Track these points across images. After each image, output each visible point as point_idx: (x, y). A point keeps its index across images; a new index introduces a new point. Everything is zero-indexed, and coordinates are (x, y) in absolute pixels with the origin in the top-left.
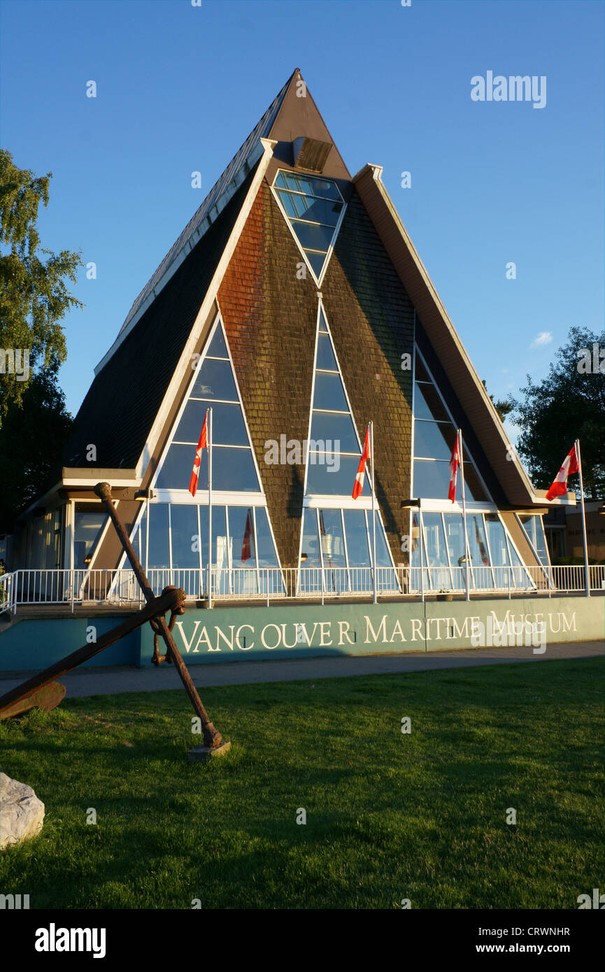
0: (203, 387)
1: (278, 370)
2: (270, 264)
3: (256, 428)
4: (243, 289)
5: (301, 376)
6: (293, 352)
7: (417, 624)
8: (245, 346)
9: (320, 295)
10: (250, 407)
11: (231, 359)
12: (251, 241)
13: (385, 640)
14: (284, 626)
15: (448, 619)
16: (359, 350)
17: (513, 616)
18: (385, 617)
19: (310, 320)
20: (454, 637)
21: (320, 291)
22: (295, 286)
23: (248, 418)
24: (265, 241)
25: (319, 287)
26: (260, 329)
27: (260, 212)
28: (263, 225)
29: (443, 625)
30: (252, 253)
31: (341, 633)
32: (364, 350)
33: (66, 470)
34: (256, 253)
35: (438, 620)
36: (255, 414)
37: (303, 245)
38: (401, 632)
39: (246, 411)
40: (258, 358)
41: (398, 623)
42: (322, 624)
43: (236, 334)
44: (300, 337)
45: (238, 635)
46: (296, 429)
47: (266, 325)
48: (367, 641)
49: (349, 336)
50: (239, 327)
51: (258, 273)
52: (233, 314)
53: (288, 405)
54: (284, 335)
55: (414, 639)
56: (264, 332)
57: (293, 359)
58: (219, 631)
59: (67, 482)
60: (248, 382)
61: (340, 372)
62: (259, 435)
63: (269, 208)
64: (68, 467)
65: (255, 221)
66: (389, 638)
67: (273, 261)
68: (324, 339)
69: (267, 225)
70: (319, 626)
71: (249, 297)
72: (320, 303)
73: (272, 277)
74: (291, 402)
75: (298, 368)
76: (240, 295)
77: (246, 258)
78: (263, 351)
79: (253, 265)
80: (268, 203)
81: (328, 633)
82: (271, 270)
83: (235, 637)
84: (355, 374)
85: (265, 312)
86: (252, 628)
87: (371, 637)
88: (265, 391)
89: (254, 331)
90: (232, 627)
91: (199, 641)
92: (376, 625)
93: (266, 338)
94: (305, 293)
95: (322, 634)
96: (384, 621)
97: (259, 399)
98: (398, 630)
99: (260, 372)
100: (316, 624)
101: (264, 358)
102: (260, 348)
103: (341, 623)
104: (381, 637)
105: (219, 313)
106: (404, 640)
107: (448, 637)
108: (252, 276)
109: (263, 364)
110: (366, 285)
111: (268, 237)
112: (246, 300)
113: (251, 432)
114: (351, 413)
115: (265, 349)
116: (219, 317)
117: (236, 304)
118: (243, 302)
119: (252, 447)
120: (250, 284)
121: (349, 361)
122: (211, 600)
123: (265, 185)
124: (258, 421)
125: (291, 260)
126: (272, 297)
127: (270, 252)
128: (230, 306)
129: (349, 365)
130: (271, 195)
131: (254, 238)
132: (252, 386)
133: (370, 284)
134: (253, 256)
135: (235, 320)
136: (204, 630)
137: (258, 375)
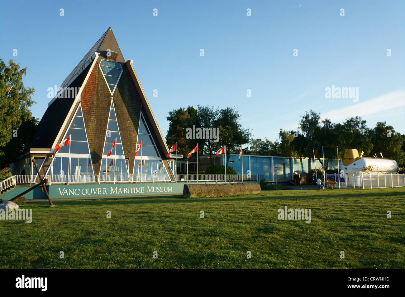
0: (74, 124)
1: (97, 120)
2: (97, 88)
3: (89, 136)
4: (88, 96)
5: (104, 121)
6: (102, 115)
7: (126, 189)
8: (88, 113)
9: (112, 98)
10: (88, 130)
11: (83, 117)
12: (92, 82)
13: (116, 193)
14: (88, 189)
15: (135, 188)
16: (123, 114)
17: (154, 187)
18: (117, 187)
19: (108, 105)
20: (136, 192)
21: (112, 96)
22: (104, 95)
23: (87, 133)
24: (96, 82)
25: (112, 95)
26: (92, 108)
27: (95, 73)
28: (96, 77)
29: (133, 190)
30: (92, 85)
31: (104, 191)
32: (124, 114)
33: (31, 149)
34: (93, 85)
35: (132, 188)
36: (89, 132)
37: (108, 83)
38: (121, 191)
39: (87, 132)
40: (91, 116)
41: (120, 189)
42: (99, 189)
43: (85, 109)
44: (105, 110)
45: (75, 191)
46: (101, 137)
47: (94, 107)
48: (111, 193)
49: (120, 110)
50: (86, 107)
51: (93, 91)
52: (84, 103)
53: (100, 130)
54: (100, 109)
55: (124, 193)
56: (94, 109)
57: (102, 116)
58: (70, 190)
59: (31, 152)
60: (88, 123)
61: (117, 120)
62: (90, 138)
63: (98, 72)
64: (32, 148)
65: (93, 76)
66: (117, 192)
67: (98, 88)
68: (112, 111)
69: (97, 77)
70: (98, 189)
71: (90, 98)
72: (112, 100)
73: (97, 92)
74: (100, 129)
75: (103, 119)
76: (87, 98)
77: (89, 87)
78: (93, 114)
79: (92, 89)
80: (98, 70)
81: (100, 191)
82: (97, 90)
83: (74, 192)
84: (121, 121)
85: (94, 103)
86: (79, 190)
87: (112, 192)
88: (93, 126)
89: (91, 108)
90: (74, 189)
91: (65, 193)
92: (114, 189)
93: (94, 111)
94: (107, 97)
95: (99, 191)
96: (116, 188)
97: (91, 128)
98: (120, 190)
99: (92, 120)
100: (97, 189)
101: (93, 116)
102: (92, 114)
103: (104, 189)
104: (115, 192)
105: (80, 103)
106: (122, 193)
107: (134, 192)
108: (91, 92)
109: (93, 118)
110: (127, 95)
111: (97, 80)
112: (89, 99)
113: (88, 137)
114: (119, 132)
115: (94, 114)
116: (80, 104)
117: (86, 101)
118: (88, 100)
119: (88, 142)
120: (90, 95)
121: (120, 117)
122: (68, 183)
123: (97, 64)
124: (90, 134)
125: (104, 87)
126: (97, 98)
127: (97, 85)
128: (84, 101)
129: (119, 118)
130: (99, 67)
131: (92, 81)
132: (89, 124)
133: (128, 94)
134: (92, 86)
135: (85, 105)
136: (66, 190)
137: (91, 121)
